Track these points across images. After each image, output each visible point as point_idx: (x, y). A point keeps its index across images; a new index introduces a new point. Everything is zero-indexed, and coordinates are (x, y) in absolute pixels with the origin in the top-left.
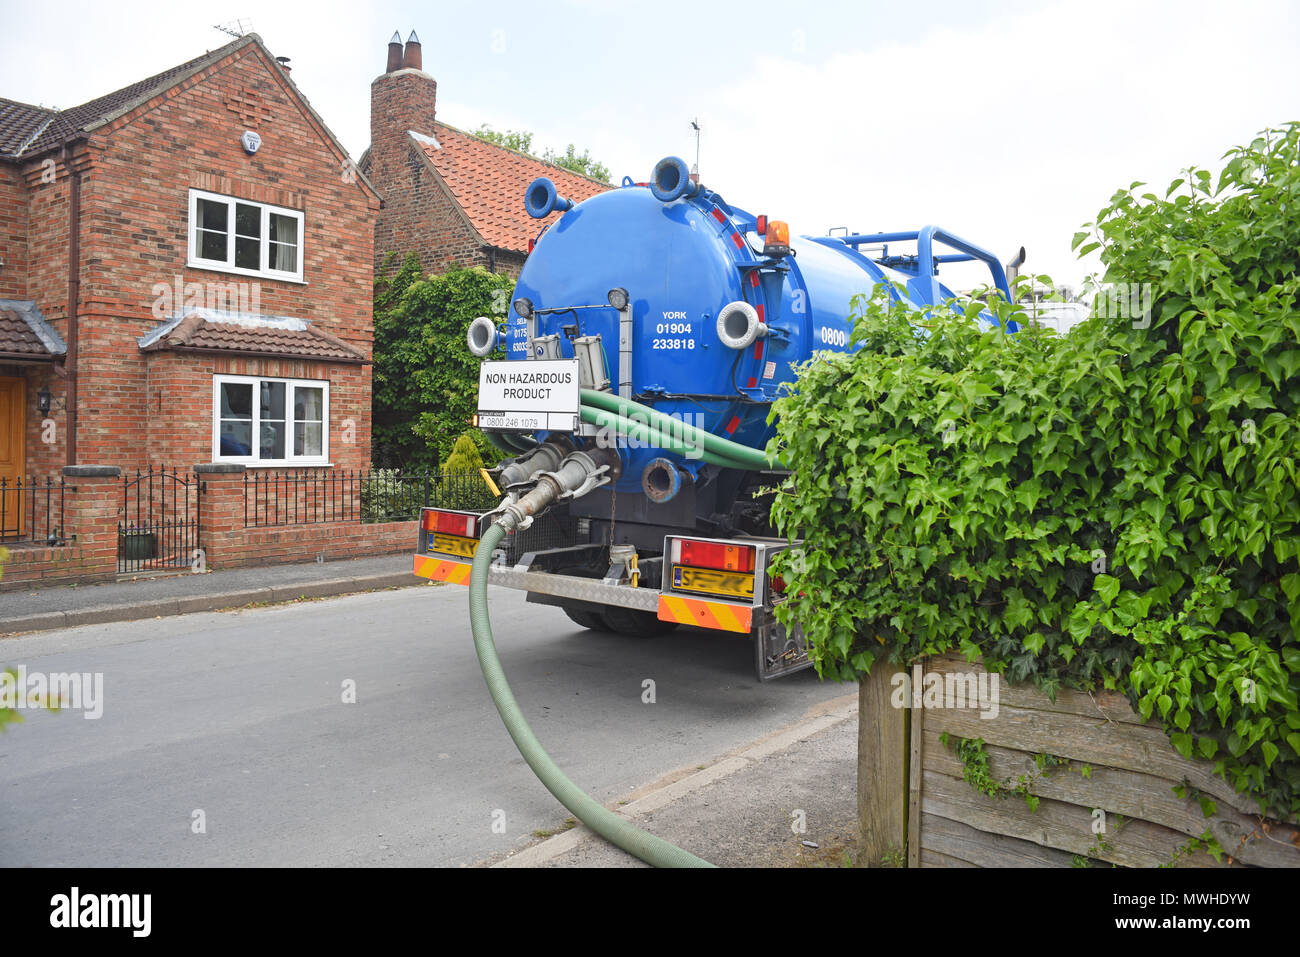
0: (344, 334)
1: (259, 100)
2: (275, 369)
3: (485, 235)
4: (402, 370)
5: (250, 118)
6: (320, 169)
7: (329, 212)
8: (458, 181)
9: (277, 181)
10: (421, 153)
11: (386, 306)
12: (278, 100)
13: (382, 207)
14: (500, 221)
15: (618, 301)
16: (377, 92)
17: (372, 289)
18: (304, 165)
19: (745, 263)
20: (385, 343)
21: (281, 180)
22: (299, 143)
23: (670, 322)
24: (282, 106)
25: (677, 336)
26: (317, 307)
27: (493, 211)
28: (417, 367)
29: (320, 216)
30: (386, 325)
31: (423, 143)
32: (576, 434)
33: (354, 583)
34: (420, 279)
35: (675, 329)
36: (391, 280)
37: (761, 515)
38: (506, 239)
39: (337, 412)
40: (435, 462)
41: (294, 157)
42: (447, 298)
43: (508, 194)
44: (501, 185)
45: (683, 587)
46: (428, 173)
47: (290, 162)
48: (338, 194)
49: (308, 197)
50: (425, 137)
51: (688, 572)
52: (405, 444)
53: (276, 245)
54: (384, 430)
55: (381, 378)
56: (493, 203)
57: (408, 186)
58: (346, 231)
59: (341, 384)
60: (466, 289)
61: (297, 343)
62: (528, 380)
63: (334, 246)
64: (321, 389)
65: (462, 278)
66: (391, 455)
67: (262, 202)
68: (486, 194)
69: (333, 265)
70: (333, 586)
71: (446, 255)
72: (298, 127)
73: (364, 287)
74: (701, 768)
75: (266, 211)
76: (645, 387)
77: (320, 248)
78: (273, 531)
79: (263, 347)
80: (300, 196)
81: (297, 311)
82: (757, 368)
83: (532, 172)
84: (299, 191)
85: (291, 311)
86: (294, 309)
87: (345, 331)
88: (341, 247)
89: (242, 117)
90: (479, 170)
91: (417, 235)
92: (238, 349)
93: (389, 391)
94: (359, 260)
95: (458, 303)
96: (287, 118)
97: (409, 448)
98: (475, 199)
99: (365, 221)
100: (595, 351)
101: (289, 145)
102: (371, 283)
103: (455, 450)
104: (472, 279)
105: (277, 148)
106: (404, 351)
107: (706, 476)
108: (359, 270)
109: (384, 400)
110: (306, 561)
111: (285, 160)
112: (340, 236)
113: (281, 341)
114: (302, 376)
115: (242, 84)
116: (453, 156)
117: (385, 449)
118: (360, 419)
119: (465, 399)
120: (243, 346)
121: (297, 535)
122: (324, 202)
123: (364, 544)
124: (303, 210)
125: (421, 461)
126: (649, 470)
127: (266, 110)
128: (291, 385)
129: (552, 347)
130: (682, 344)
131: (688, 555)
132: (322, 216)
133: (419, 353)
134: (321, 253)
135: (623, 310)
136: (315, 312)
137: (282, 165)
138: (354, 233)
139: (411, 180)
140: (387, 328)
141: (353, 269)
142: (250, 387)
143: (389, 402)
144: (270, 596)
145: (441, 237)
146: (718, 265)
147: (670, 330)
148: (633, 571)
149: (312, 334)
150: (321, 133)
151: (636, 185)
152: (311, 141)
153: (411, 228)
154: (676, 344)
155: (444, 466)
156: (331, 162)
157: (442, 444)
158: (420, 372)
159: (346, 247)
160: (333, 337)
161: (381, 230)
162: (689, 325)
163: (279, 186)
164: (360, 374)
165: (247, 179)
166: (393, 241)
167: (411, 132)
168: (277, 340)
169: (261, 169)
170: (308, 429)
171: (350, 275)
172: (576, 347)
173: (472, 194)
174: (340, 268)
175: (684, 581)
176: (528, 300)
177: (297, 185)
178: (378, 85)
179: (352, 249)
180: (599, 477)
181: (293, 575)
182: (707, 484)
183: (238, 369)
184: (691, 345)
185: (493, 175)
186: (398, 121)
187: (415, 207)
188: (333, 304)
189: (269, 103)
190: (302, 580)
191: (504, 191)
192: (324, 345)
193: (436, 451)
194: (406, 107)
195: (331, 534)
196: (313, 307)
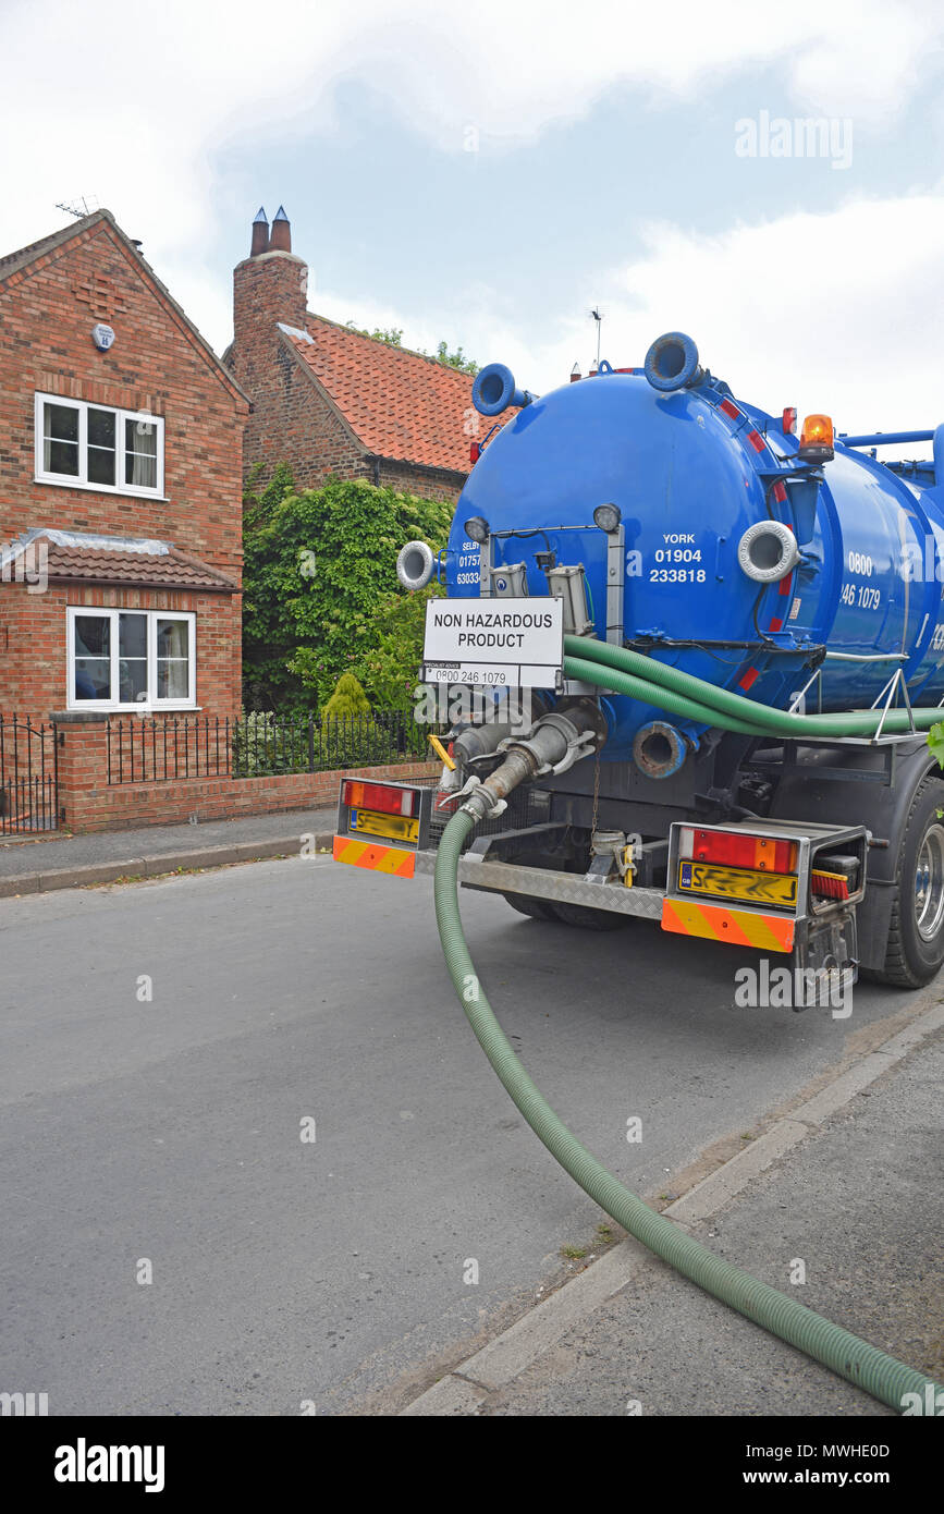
0: (210, 558)
1: (112, 288)
2: (135, 599)
3: (368, 443)
4: (274, 599)
5: (102, 308)
6: (182, 368)
7: (191, 418)
8: (335, 380)
9: (133, 382)
10: (291, 348)
11: (253, 525)
12: (133, 288)
13: (251, 412)
14: (383, 426)
15: (607, 520)
16: (240, 279)
17: (241, 506)
18: (163, 363)
19: (766, 471)
20: (254, 567)
21: (138, 381)
22: (157, 337)
23: (673, 547)
24: (138, 295)
25: (682, 565)
26: (180, 528)
27: (374, 415)
28: (292, 595)
29: (181, 422)
30: (254, 547)
31: (294, 337)
32: (558, 693)
33: (237, 851)
34: (293, 494)
35: (680, 556)
36: (259, 495)
37: (764, 788)
38: (391, 447)
39: (204, 648)
40: (313, 703)
41: (151, 354)
42: (325, 516)
43: (390, 396)
44: (382, 385)
45: (693, 888)
46: (301, 372)
47: (147, 359)
48: (202, 397)
49: (167, 401)
50: (297, 330)
51: (701, 870)
52: (277, 683)
53: (132, 455)
54: (254, 667)
55: (251, 607)
56: (375, 406)
57: (278, 387)
58: (211, 439)
59: (208, 616)
60: (347, 505)
61: (160, 569)
62: (491, 622)
63: (197, 456)
64: (187, 622)
65: (342, 493)
66: (263, 695)
67: (117, 407)
68: (366, 395)
69: (198, 479)
70: (213, 855)
71: (323, 466)
72: (156, 318)
73: (231, 504)
74: (747, 1138)
75: (122, 417)
76: (640, 631)
77: (182, 459)
78: (139, 788)
79: (121, 574)
80: (159, 400)
81: (158, 532)
82: (783, 605)
83: (415, 370)
84: (159, 392)
85: (151, 532)
86: (154, 530)
87: (211, 555)
88: (205, 458)
89: (93, 307)
90: (357, 368)
91: (289, 444)
92: (94, 576)
93: (259, 622)
94: (226, 473)
95: (338, 522)
96: (142, 308)
97: (282, 687)
98: (355, 402)
99: (233, 427)
100: (576, 584)
101: (145, 340)
102: (240, 499)
103: (338, 690)
104: (354, 493)
105: (132, 343)
106: (274, 576)
107: (708, 743)
108: (226, 485)
109: (254, 633)
110: (178, 823)
111: (141, 357)
112: (204, 445)
113: (142, 567)
114: (166, 608)
115: (93, 269)
116: (328, 351)
117: (256, 689)
118: (230, 656)
119: (348, 631)
120: (98, 573)
121: (167, 792)
122: (186, 405)
123: (241, 802)
124: (162, 415)
125: (296, 703)
126: (642, 737)
127: (120, 300)
128: (153, 618)
129: (517, 580)
130: (689, 576)
131: (703, 849)
132: (184, 422)
133: (293, 579)
134: (183, 465)
135: (613, 532)
136: (178, 533)
137: (138, 363)
138: (221, 442)
139: (281, 380)
140: (255, 550)
141: (219, 483)
142: (107, 620)
143: (259, 636)
144: (142, 868)
145: (317, 445)
146: (732, 474)
147: (673, 557)
148: (627, 866)
149: (176, 559)
150: (182, 326)
151: (615, 372)
152: (170, 335)
153: (282, 436)
154: (680, 576)
155: (325, 709)
156: (194, 359)
157: (321, 683)
158: (295, 601)
159: (211, 458)
160: (199, 561)
161: (249, 438)
162: (698, 552)
163: (135, 387)
164: (230, 604)
165: (100, 380)
166: (261, 450)
167: (280, 325)
168: (135, 566)
169: (115, 367)
170: (172, 667)
171: (216, 490)
172: (553, 580)
173: (351, 395)
174: (205, 482)
175: (694, 880)
176: (482, 520)
177: (155, 386)
178: (241, 271)
179: (218, 459)
180: (581, 747)
181: (164, 842)
182: (710, 752)
183: (94, 599)
184: (702, 576)
185: (373, 374)
186: (266, 313)
187: (286, 411)
188: (198, 524)
189: (122, 291)
190: (179, 848)
191: (386, 392)
192: (189, 571)
193: (314, 691)
194: (274, 296)
195: (205, 791)
196: (175, 527)
